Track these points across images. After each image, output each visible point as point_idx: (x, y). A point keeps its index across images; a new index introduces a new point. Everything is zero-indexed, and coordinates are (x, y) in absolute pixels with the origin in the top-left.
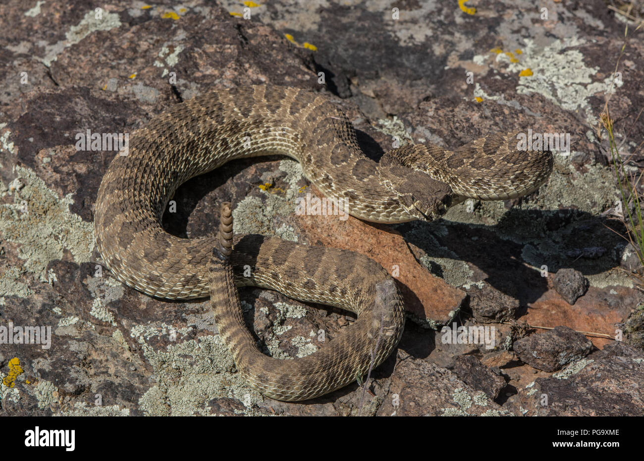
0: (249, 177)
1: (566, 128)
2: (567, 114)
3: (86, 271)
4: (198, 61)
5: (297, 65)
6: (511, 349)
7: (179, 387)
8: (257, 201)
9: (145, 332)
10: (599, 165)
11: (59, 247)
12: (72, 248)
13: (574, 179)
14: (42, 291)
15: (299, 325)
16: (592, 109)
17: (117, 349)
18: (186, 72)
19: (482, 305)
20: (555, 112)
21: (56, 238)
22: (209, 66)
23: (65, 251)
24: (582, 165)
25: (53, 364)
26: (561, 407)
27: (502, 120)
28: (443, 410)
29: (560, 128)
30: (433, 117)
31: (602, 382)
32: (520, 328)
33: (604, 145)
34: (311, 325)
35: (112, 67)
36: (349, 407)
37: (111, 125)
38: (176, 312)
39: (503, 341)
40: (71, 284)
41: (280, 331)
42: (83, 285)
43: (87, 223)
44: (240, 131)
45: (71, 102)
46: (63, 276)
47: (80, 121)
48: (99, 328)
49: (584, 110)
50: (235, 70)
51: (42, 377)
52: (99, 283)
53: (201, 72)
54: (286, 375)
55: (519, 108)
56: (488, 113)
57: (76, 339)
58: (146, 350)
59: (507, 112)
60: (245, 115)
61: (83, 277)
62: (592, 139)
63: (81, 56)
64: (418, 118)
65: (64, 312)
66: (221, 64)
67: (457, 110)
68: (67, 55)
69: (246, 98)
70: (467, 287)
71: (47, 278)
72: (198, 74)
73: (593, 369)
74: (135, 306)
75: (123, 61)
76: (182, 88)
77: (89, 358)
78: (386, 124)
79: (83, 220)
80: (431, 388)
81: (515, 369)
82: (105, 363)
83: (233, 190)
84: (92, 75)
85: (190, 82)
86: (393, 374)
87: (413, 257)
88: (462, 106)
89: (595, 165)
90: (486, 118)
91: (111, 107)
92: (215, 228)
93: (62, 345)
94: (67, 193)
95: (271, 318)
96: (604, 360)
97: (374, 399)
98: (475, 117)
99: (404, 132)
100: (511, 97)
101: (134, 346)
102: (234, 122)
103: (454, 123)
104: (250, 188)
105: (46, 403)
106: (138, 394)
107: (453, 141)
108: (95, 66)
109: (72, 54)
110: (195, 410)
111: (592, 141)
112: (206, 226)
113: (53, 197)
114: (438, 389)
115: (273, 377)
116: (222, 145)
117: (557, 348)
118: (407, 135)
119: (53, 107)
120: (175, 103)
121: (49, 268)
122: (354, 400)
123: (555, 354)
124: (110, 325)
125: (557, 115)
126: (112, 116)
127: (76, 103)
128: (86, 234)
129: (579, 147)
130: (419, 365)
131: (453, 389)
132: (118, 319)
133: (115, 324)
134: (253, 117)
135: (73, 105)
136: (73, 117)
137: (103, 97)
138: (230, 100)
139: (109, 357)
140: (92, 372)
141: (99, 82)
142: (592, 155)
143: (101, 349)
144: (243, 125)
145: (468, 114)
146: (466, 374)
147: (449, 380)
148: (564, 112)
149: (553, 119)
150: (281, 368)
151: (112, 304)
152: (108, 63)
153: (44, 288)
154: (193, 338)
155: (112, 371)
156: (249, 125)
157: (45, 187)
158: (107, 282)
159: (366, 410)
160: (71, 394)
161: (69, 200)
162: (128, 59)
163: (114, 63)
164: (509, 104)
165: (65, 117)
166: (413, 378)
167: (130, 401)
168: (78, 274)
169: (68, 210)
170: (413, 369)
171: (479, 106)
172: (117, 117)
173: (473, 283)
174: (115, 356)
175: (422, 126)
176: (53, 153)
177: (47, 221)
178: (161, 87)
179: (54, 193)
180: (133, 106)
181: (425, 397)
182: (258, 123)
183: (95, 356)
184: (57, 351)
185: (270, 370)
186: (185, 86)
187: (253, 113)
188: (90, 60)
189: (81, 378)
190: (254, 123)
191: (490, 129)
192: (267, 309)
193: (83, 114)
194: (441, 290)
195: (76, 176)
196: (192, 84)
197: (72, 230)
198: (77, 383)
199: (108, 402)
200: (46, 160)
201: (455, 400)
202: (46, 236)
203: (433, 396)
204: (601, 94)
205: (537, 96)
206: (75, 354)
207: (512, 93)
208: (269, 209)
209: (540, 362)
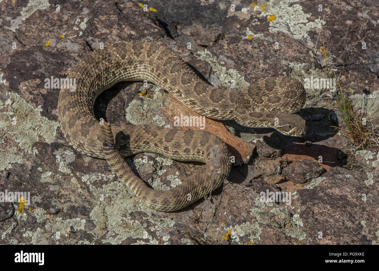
0: (133, 89)
1: (298, 50)
2: (298, 42)
3: (54, 147)
4: (97, 25)
5: (150, 23)
6: (280, 174)
7: (112, 207)
8: (139, 102)
9: (90, 179)
10: (317, 69)
11: (36, 134)
12: (44, 135)
13: (305, 78)
14: (30, 159)
15: (170, 169)
16: (311, 38)
17: (74, 188)
18: (92, 32)
19: (263, 151)
20: (291, 42)
21: (34, 129)
22: (103, 28)
23: (40, 136)
24: (308, 70)
25: (42, 199)
26: (312, 205)
27: (264, 49)
28: (251, 210)
29: (295, 50)
30: (227, 50)
31: (331, 189)
32: (284, 161)
33: (318, 58)
34: (176, 169)
35: (50, 31)
36: (200, 211)
37: (56, 66)
38: (104, 166)
39: (276, 169)
40: (46, 155)
41: (160, 173)
42: (53, 155)
43: (51, 121)
44: (121, 67)
45: (33, 54)
46: (41, 151)
47: (40, 65)
48: (64, 177)
49: (306, 39)
50: (118, 29)
51: (38, 206)
52: (61, 153)
53: (99, 31)
54: (166, 198)
55: (272, 41)
56: (256, 45)
57: (52, 184)
58: (91, 188)
59: (266, 44)
60: (123, 58)
61: (53, 151)
62: (312, 55)
63: (32, 25)
64: (219, 51)
65: (44, 170)
66: (109, 26)
67: (239, 44)
68: (24, 25)
69: (123, 49)
70: (255, 141)
71: (32, 152)
72: (98, 33)
73: (326, 183)
74: (82, 165)
75: (55, 28)
76: (91, 42)
77: (60, 194)
78: (201, 53)
79: (48, 120)
80: (243, 198)
81: (284, 184)
82: (68, 196)
83: (125, 97)
84: (40, 36)
85: (95, 38)
86: (222, 192)
87: (225, 129)
88: (242, 42)
89: (315, 69)
90: (255, 48)
91: (55, 56)
92: (119, 119)
93: (45, 188)
94: (39, 105)
95: (155, 166)
96: (331, 178)
97: (213, 206)
98: (250, 48)
99: (212, 59)
100: (267, 35)
101: (84, 186)
102: (118, 62)
103: (238, 52)
104: (134, 96)
105: (41, 220)
106: (89, 211)
107: (239, 62)
108: (41, 31)
109: (26, 24)
110: (121, 218)
111: (312, 56)
112: (114, 118)
113: (31, 108)
114: (247, 199)
115: (160, 200)
116: (113, 75)
117: (305, 171)
118: (214, 61)
119: (24, 58)
120: (89, 51)
121: (33, 147)
122: (203, 207)
123: (304, 174)
124: (69, 175)
125: (292, 43)
126: (57, 61)
127: (36, 55)
128: (50, 127)
129: (306, 61)
130: (236, 187)
131: (254, 198)
132: (74, 172)
133: (72, 175)
134: (127, 59)
135: (35, 56)
136: (36, 63)
137: (50, 50)
138: (114, 51)
139: (71, 193)
140: (63, 201)
141: (44, 40)
142: (313, 64)
143: (66, 188)
144: (122, 64)
145: (246, 46)
146: (259, 189)
147: (252, 194)
148: (296, 41)
149: (291, 46)
150: (163, 195)
151: (70, 164)
152: (47, 29)
153: (31, 157)
154: (116, 181)
155: (73, 199)
156: (125, 63)
157: (26, 103)
158: (66, 153)
159: (210, 212)
160: (54, 214)
161: (39, 109)
162: (58, 26)
163: (51, 29)
164: (266, 39)
165: (31, 63)
166: (234, 194)
167: (85, 215)
168: (49, 149)
169: (40, 115)
170: (233, 189)
171: (251, 41)
172: (59, 61)
173: (257, 139)
174: (73, 191)
175: (222, 55)
176: (28, 84)
177: (28, 121)
178: (80, 42)
179: (31, 106)
180: (67, 54)
181: (241, 204)
182: (130, 62)
183: (63, 192)
184: (43, 191)
185: (158, 196)
186: (93, 40)
187: (127, 57)
188: (37, 28)
189: (58, 205)
190: (128, 63)
191: (258, 54)
192: (152, 162)
193: (41, 61)
194: (242, 145)
195: (42, 95)
196: (96, 39)
197: (42, 125)
198: (56, 208)
199: (73, 216)
200: (24, 88)
201: (257, 204)
202: (28, 128)
203: (245, 203)
204: (314, 29)
205: (281, 34)
206: (53, 192)
207: (268, 33)
208: (145, 106)
209: (296, 179)
